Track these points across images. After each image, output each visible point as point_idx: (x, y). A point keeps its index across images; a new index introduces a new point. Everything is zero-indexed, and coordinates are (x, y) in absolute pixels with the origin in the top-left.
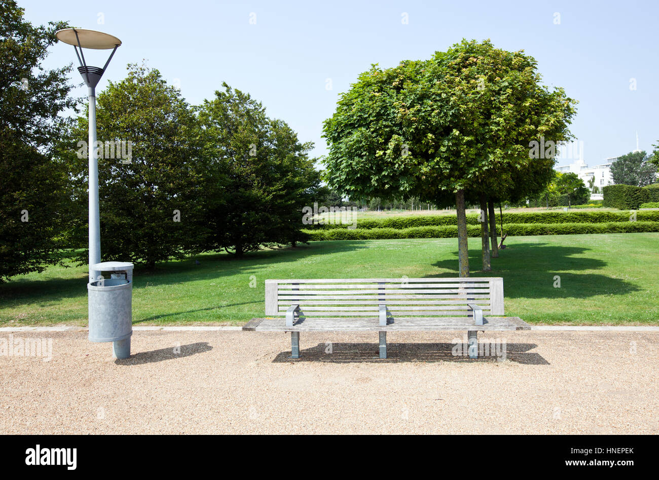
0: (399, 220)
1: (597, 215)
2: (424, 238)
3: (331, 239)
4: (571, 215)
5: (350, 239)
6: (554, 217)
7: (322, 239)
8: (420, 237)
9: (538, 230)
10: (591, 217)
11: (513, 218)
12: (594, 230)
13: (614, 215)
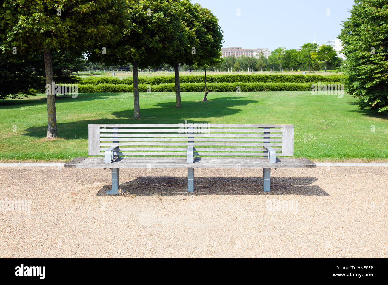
0: (162, 78)
1: (310, 77)
2: (171, 92)
3: (98, 92)
4: (292, 77)
5: (113, 92)
6: (279, 78)
7: (91, 92)
8: (168, 91)
9: (258, 87)
10: (306, 78)
11: (248, 78)
12: (298, 88)
13: (322, 77)
